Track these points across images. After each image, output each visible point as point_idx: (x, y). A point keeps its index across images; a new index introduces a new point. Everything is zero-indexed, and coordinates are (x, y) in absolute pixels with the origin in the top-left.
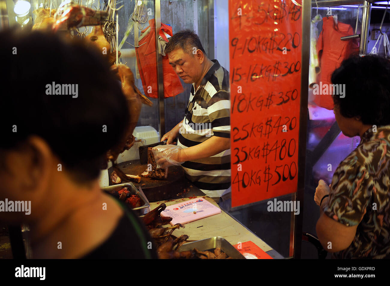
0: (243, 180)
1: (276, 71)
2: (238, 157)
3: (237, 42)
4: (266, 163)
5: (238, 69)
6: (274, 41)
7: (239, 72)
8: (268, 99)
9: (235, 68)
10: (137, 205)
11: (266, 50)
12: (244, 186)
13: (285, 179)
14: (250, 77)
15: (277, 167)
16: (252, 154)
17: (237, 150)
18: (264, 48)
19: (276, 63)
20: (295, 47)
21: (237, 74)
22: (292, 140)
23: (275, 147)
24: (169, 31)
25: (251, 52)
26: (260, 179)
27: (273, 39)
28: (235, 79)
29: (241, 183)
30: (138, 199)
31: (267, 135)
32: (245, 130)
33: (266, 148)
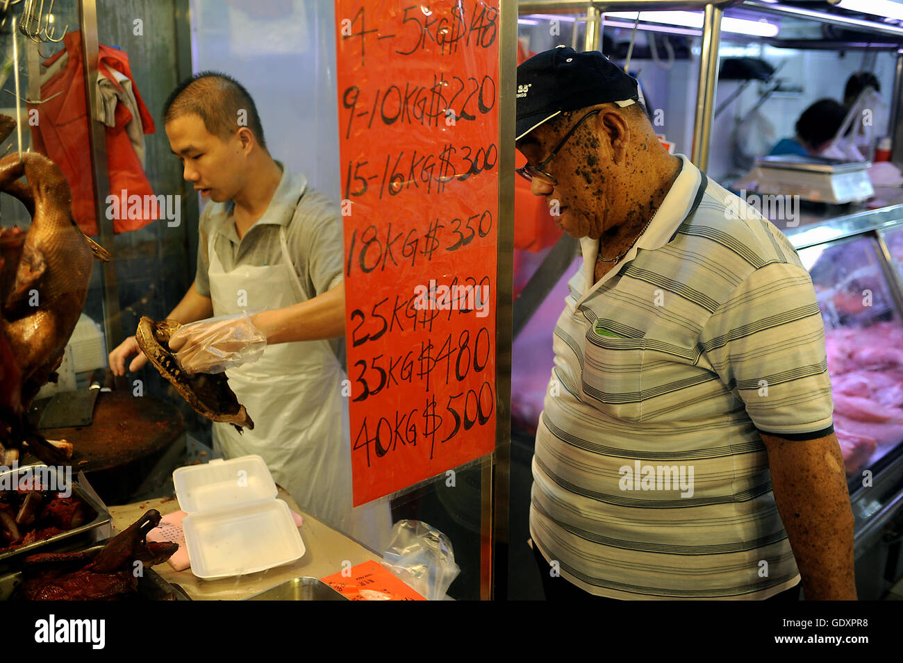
0: (377, 439)
1: (444, 170)
2: (364, 382)
3: (356, 97)
4: (427, 390)
5: (359, 165)
6: (439, 94)
7: (362, 172)
8: (427, 236)
9: (354, 162)
10: (76, 519)
11: (422, 117)
12: (381, 452)
13: (468, 425)
14: (387, 185)
15: (451, 397)
16: (396, 372)
17: (361, 367)
18: (418, 113)
19: (445, 151)
20: (484, 109)
21: (356, 178)
22: (481, 330)
23: (445, 352)
24: (122, 65)
25: (388, 121)
26: (415, 431)
27: (437, 89)
28: (352, 190)
29: (373, 445)
30: (75, 504)
31: (427, 324)
32: (377, 316)
33: (426, 354)
